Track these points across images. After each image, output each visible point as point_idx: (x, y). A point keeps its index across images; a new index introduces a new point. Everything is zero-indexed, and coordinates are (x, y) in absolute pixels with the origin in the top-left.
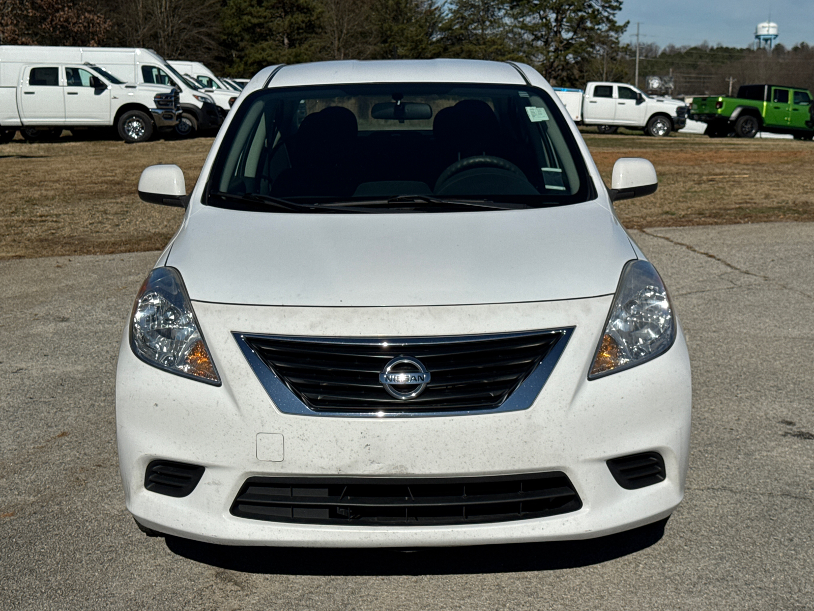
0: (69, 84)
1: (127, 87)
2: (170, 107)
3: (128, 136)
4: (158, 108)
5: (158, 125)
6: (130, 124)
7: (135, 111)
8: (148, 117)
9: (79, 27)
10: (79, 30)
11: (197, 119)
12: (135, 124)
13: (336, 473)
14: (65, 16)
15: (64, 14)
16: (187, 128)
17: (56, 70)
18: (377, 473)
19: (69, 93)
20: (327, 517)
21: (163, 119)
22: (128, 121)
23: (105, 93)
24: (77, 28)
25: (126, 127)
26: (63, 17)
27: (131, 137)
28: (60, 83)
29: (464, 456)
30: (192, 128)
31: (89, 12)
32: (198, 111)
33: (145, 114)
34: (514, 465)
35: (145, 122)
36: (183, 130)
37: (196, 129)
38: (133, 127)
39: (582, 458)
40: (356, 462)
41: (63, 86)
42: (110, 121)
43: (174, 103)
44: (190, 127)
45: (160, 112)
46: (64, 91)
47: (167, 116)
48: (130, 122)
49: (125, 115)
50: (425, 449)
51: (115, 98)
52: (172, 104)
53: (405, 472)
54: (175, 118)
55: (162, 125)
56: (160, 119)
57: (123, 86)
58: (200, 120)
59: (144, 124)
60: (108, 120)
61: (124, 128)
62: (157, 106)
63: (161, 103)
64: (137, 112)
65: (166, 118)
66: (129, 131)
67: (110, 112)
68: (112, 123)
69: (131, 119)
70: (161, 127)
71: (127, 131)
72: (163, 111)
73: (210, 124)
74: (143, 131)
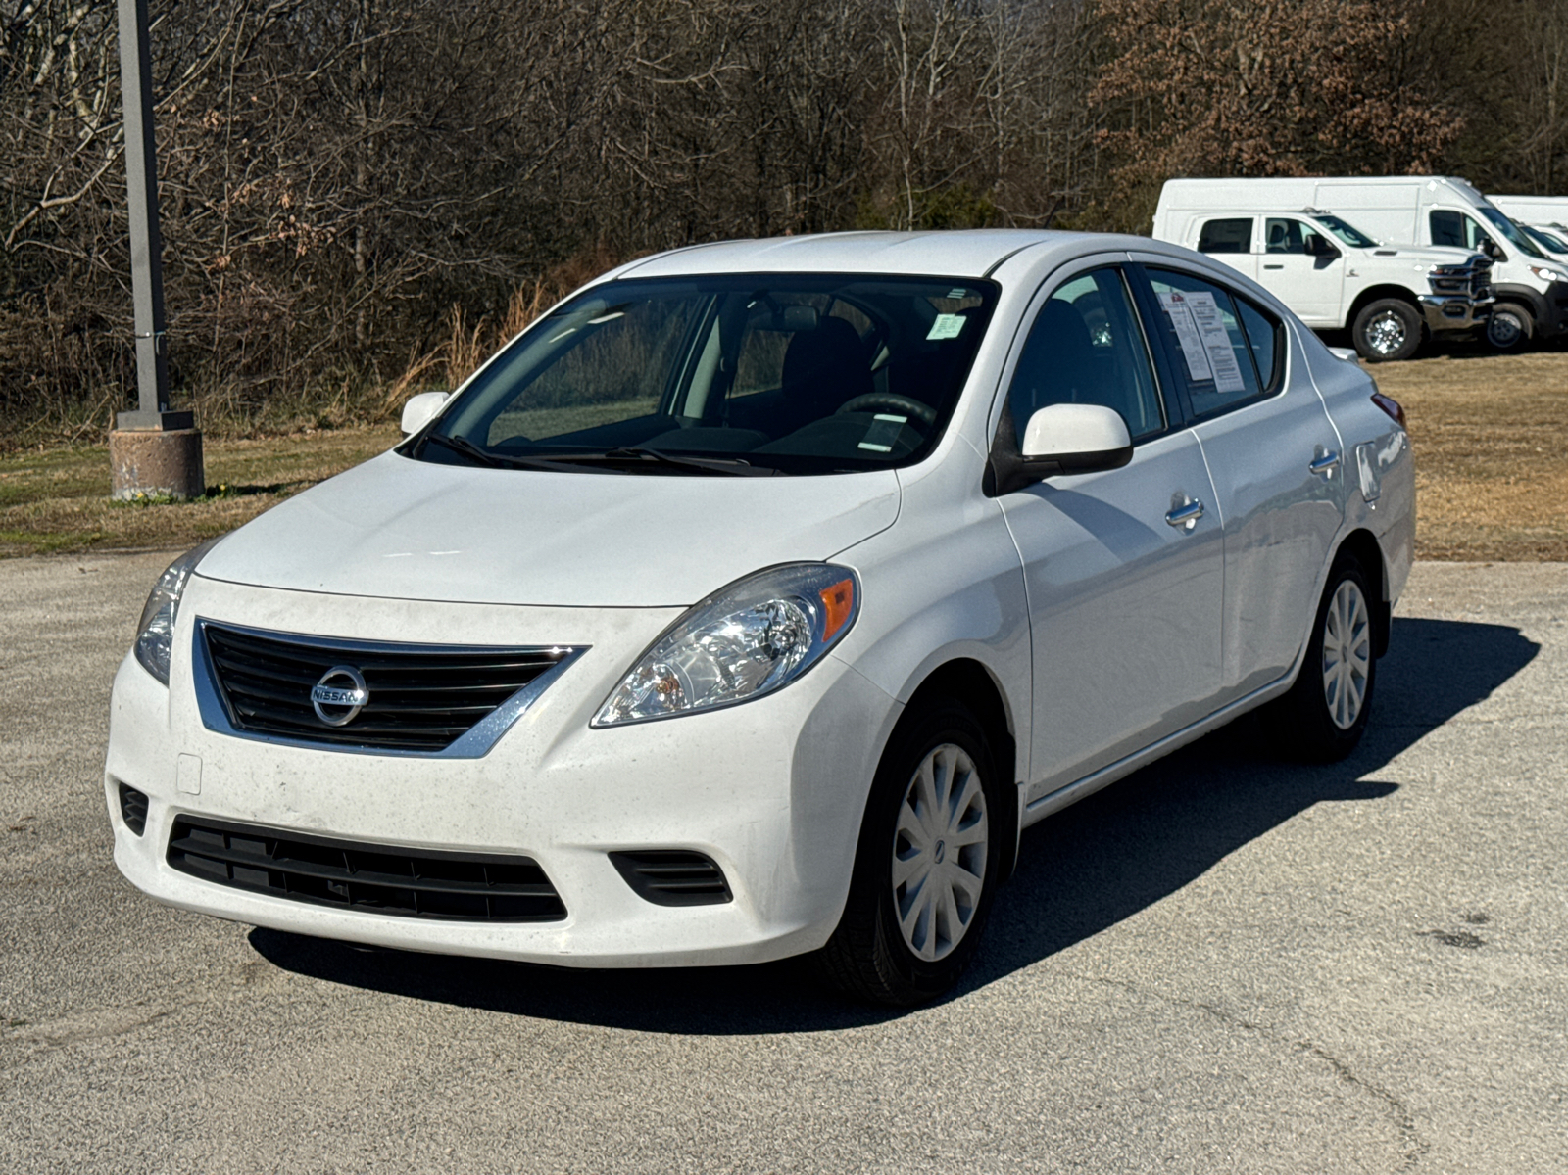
0: (1270, 250)
1: (1379, 253)
2: (1462, 291)
3: (1371, 349)
4: (1436, 295)
5: (1432, 328)
6: (1377, 326)
7: (1388, 300)
8: (1415, 311)
9: (1391, 135)
10: (1391, 141)
11: (1533, 315)
12: (1388, 325)
13: (252, 819)
14: (1364, 115)
15: (1363, 111)
16: (1511, 334)
17: (1249, 222)
18: (294, 825)
19: (1268, 267)
20: (266, 883)
21: (1442, 314)
22: (1374, 319)
23: (1336, 264)
24: (1386, 138)
25: (1368, 330)
26: (1360, 118)
27: (1375, 350)
28: (1253, 248)
29: (393, 814)
30: (1522, 333)
31: (1415, 104)
32: (1537, 299)
33: (1408, 305)
34: (457, 837)
35: (1407, 322)
36: (1502, 337)
37: (1530, 335)
38: (1383, 332)
39: (555, 842)
40: (271, 806)
41: (1258, 254)
42: (1339, 321)
43: (1470, 285)
44: (1517, 330)
45: (1439, 301)
46: (1258, 263)
47: (1454, 310)
48: (1378, 322)
49: (1370, 308)
50: (346, 798)
51: (1352, 274)
52: (1466, 287)
53: (324, 828)
54: (1469, 313)
55: (1441, 327)
56: (1438, 314)
57: (1370, 251)
58: (1541, 318)
59: (1404, 327)
60: (1336, 317)
61: (1364, 333)
62: (1434, 290)
63: (1444, 283)
64: (1392, 302)
65: (1451, 314)
66: (1374, 339)
67: (1342, 301)
68: (1342, 324)
69: (1379, 316)
70: (1439, 332)
71: (1369, 339)
72: (1447, 300)
73: (1561, 326)
74: (1401, 339)
